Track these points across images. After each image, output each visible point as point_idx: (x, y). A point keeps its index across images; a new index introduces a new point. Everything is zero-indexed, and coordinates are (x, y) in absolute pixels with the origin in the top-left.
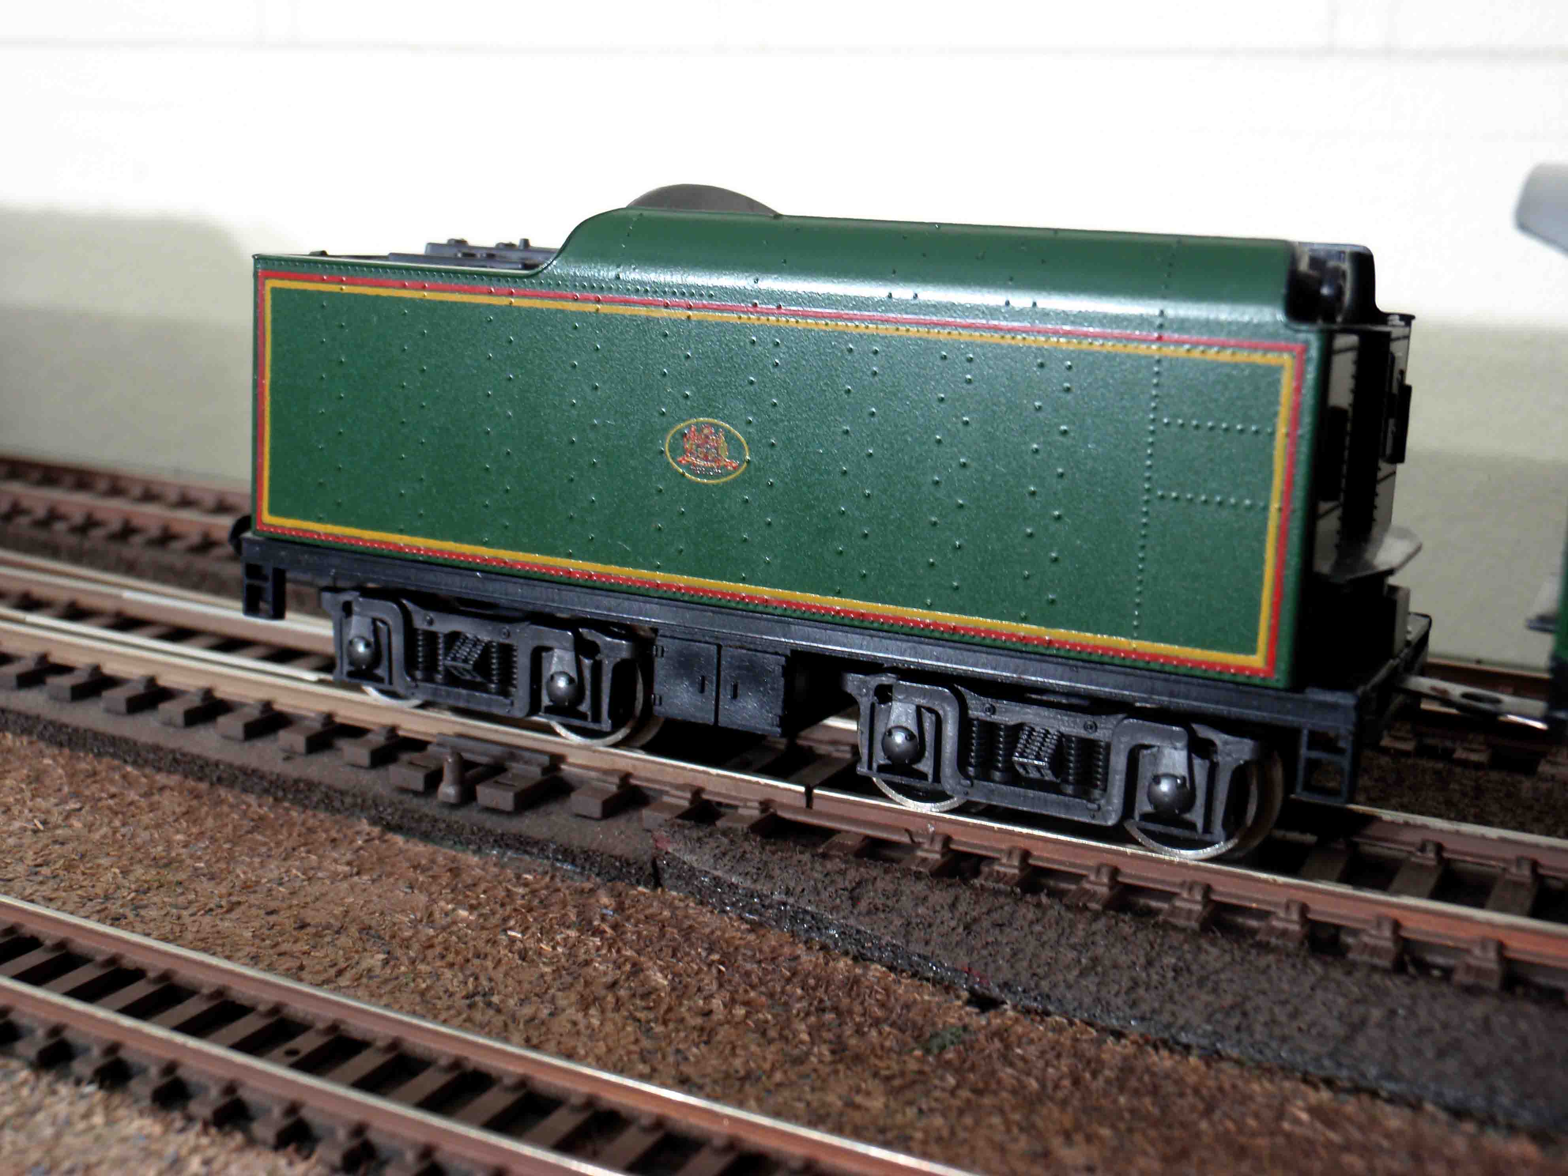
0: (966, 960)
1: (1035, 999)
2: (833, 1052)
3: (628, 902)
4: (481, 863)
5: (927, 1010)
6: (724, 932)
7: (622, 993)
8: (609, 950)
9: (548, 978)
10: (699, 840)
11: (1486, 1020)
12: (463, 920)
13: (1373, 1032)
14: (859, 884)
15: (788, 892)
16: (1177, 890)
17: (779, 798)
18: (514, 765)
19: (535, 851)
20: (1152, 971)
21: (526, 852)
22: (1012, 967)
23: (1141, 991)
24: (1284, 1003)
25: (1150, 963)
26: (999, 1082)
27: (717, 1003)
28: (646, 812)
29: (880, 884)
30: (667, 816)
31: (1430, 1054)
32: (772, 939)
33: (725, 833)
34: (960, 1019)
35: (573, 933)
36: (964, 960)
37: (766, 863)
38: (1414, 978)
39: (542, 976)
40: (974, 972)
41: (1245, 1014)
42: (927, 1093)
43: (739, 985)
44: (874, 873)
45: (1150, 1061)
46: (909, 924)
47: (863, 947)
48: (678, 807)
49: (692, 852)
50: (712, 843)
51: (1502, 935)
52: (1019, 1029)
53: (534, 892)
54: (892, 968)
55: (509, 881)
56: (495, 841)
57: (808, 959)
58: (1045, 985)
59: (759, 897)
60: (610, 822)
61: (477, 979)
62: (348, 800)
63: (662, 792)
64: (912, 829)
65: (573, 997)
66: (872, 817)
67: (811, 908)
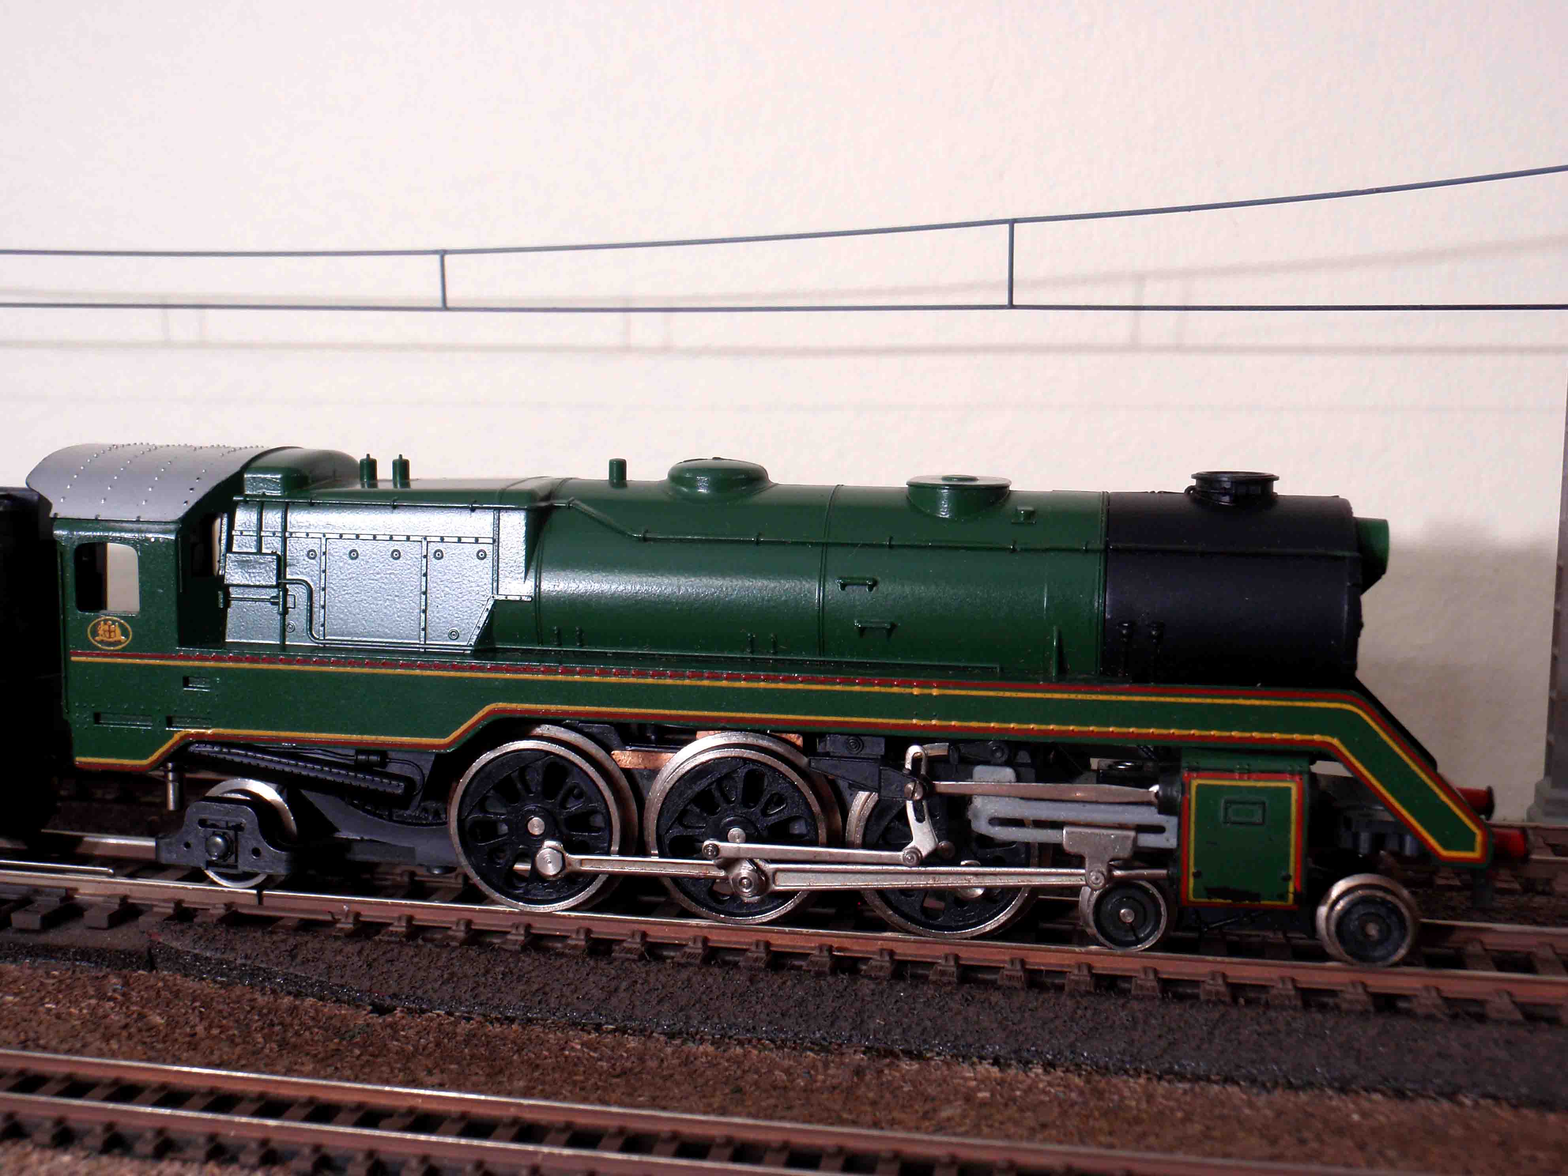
0: (369, 984)
1: (414, 1002)
2: (279, 1046)
3: (131, 981)
4: (18, 968)
5: (344, 1017)
6: (202, 990)
7: (133, 1030)
8: (121, 1008)
9: (79, 1027)
10: (182, 931)
11: (689, 980)
12: (11, 1002)
13: (622, 994)
14: (296, 946)
15: (247, 957)
16: (508, 930)
17: (238, 900)
18: (38, 898)
19: (59, 955)
20: (489, 976)
21: (52, 957)
22: (399, 984)
23: (481, 989)
24: (569, 984)
25: (487, 972)
26: (388, 1050)
27: (200, 1029)
28: (142, 919)
29: (310, 945)
30: (158, 919)
31: (654, 1002)
32: (238, 991)
33: (200, 926)
34: (365, 1020)
35: (93, 1002)
36: (367, 984)
37: (231, 941)
38: (649, 962)
39: (73, 1027)
40: (374, 990)
41: (545, 994)
42: (341, 1060)
43: (215, 1018)
44: (306, 939)
45: (487, 1030)
46: (330, 967)
47: (300, 987)
48: (164, 913)
49: (177, 939)
50: (191, 932)
51: (705, 933)
52: (404, 1022)
53: (61, 981)
54: (321, 999)
55: (41, 976)
56: (28, 952)
57: (261, 1000)
58: (420, 993)
59: (226, 964)
60: (115, 930)
61: (26, 1033)
63: (153, 906)
64: (332, 911)
65: (98, 1035)
66: (305, 905)
67: (263, 966)
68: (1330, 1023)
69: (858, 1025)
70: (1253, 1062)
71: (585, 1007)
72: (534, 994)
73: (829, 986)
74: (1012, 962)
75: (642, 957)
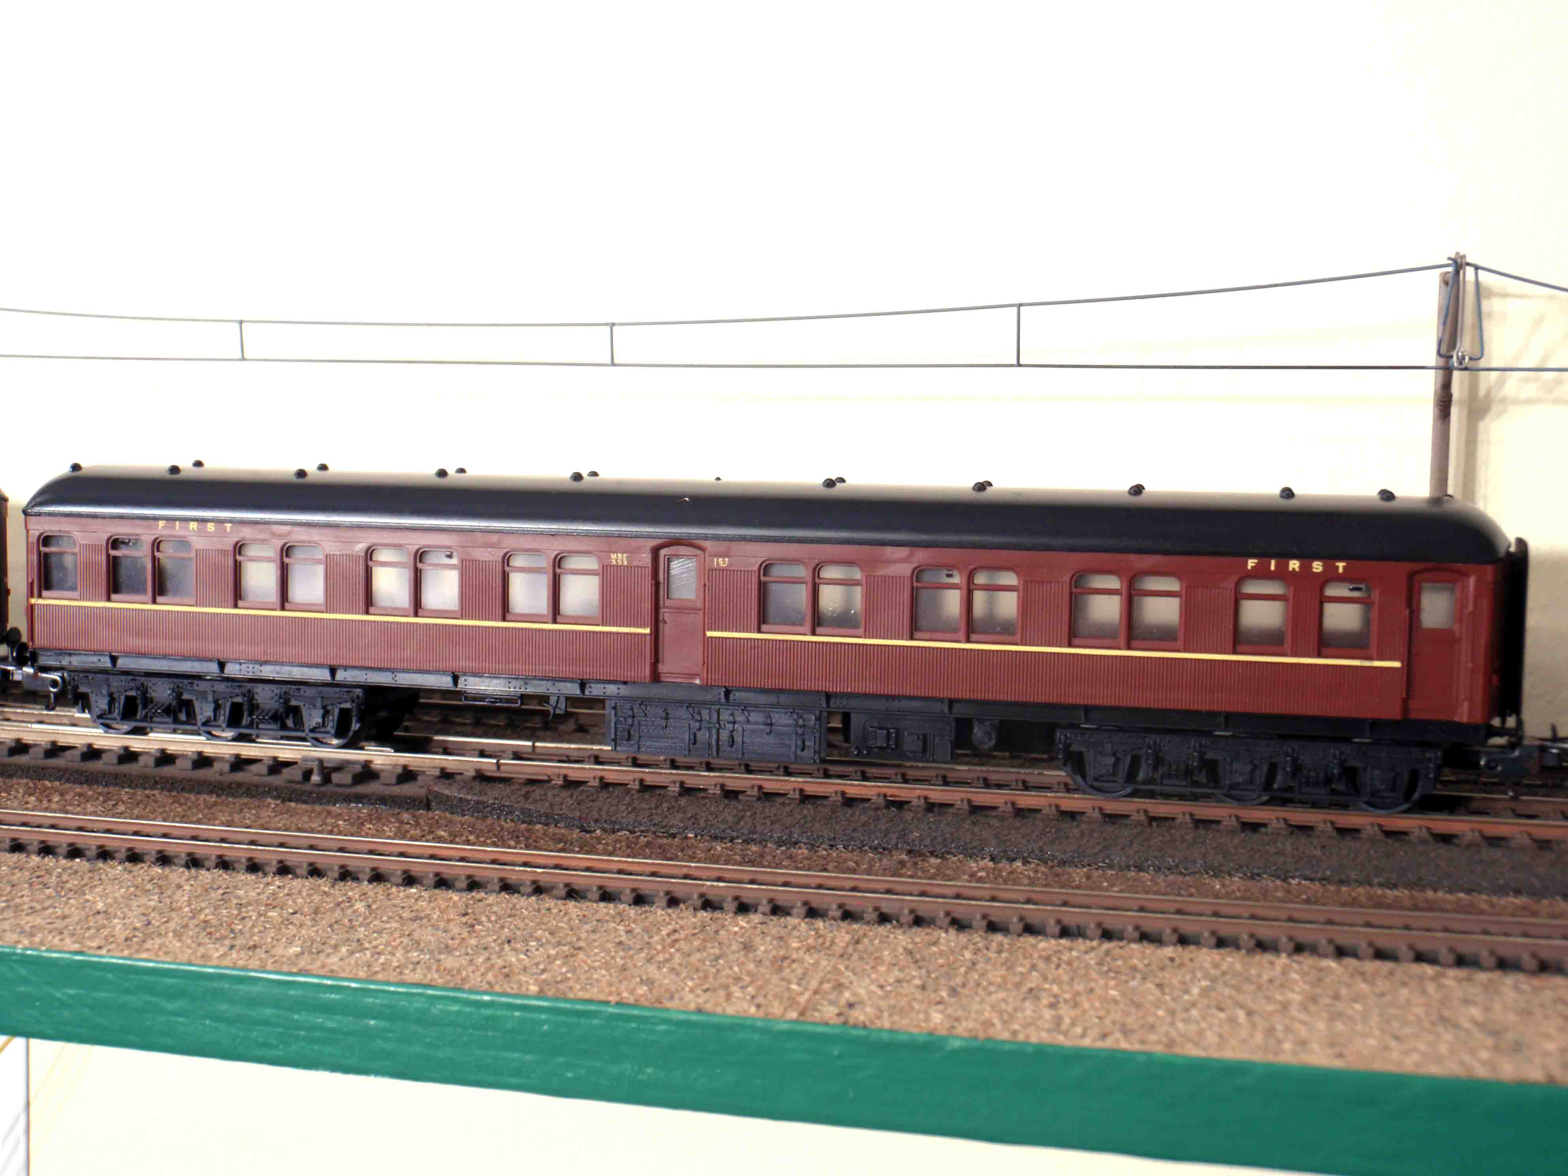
0: (578, 815)
1: (609, 825)
3: (417, 816)
5: (563, 835)
6: (465, 822)
10: (448, 785)
11: (791, 811)
13: (747, 819)
14: (527, 794)
15: (495, 799)
16: (669, 784)
17: (484, 767)
18: (348, 766)
19: (366, 800)
20: (658, 809)
21: (361, 802)
22: (598, 814)
23: (654, 817)
24: (712, 814)
25: (657, 807)
28: (419, 778)
29: (536, 793)
30: (430, 778)
31: (769, 824)
32: (490, 821)
33: (460, 781)
34: (577, 836)
37: (482, 790)
38: (764, 802)
40: (582, 818)
41: (696, 819)
44: (533, 789)
45: (659, 841)
46: (552, 805)
47: (532, 817)
48: (434, 775)
49: (446, 789)
50: (455, 785)
51: (801, 786)
52: (603, 836)
53: (369, 816)
54: (547, 824)
56: (344, 798)
57: (505, 826)
58: (613, 819)
59: (481, 803)
60: (402, 785)
62: (261, 790)
63: (425, 770)
64: (548, 774)
66: (529, 770)
67: (507, 804)
68: (1210, 836)
69: (903, 835)
70: (1156, 857)
71: (723, 827)
72: (689, 819)
73: (884, 815)
74: (1006, 803)
75: (759, 799)
